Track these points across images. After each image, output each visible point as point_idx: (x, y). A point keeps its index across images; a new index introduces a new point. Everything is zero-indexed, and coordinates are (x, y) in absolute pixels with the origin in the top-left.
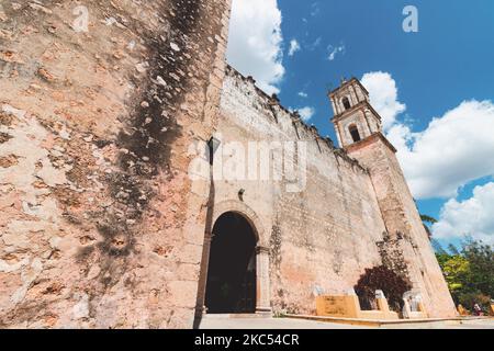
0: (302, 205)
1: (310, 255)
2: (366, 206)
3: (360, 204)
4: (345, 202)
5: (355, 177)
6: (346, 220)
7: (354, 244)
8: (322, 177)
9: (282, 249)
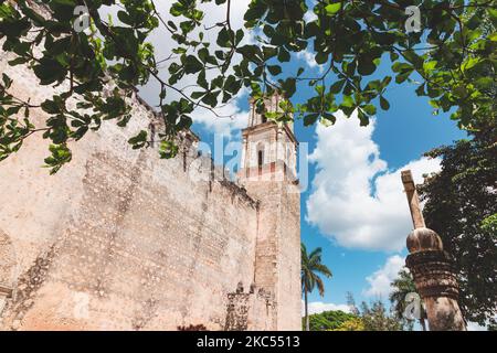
0: (114, 235)
1: (95, 302)
2: (234, 247)
3: (223, 245)
4: (198, 238)
5: (231, 209)
6: (188, 262)
7: (188, 292)
8: (173, 203)
9: (40, 292)
